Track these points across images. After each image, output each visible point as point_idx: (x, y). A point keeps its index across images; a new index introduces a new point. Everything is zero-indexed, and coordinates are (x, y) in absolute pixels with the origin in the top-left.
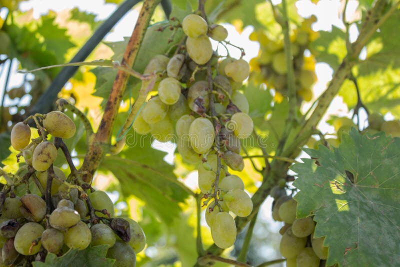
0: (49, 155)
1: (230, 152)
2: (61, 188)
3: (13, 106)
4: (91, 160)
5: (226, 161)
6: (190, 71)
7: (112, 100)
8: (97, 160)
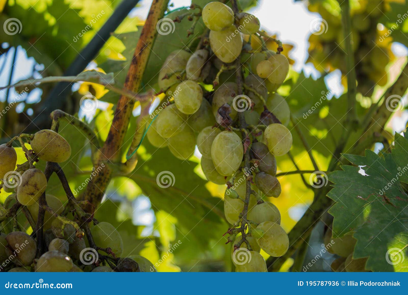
0: (35, 186)
1: (263, 174)
2: (54, 223)
3: (21, 102)
4: (96, 182)
5: (257, 184)
6: (215, 69)
7: (121, 108)
8: (104, 182)
